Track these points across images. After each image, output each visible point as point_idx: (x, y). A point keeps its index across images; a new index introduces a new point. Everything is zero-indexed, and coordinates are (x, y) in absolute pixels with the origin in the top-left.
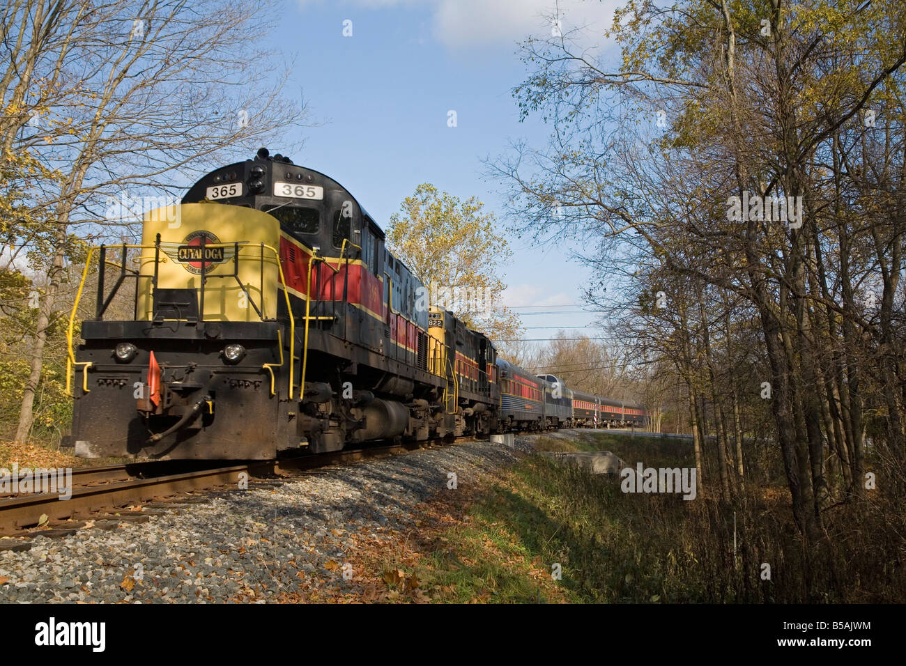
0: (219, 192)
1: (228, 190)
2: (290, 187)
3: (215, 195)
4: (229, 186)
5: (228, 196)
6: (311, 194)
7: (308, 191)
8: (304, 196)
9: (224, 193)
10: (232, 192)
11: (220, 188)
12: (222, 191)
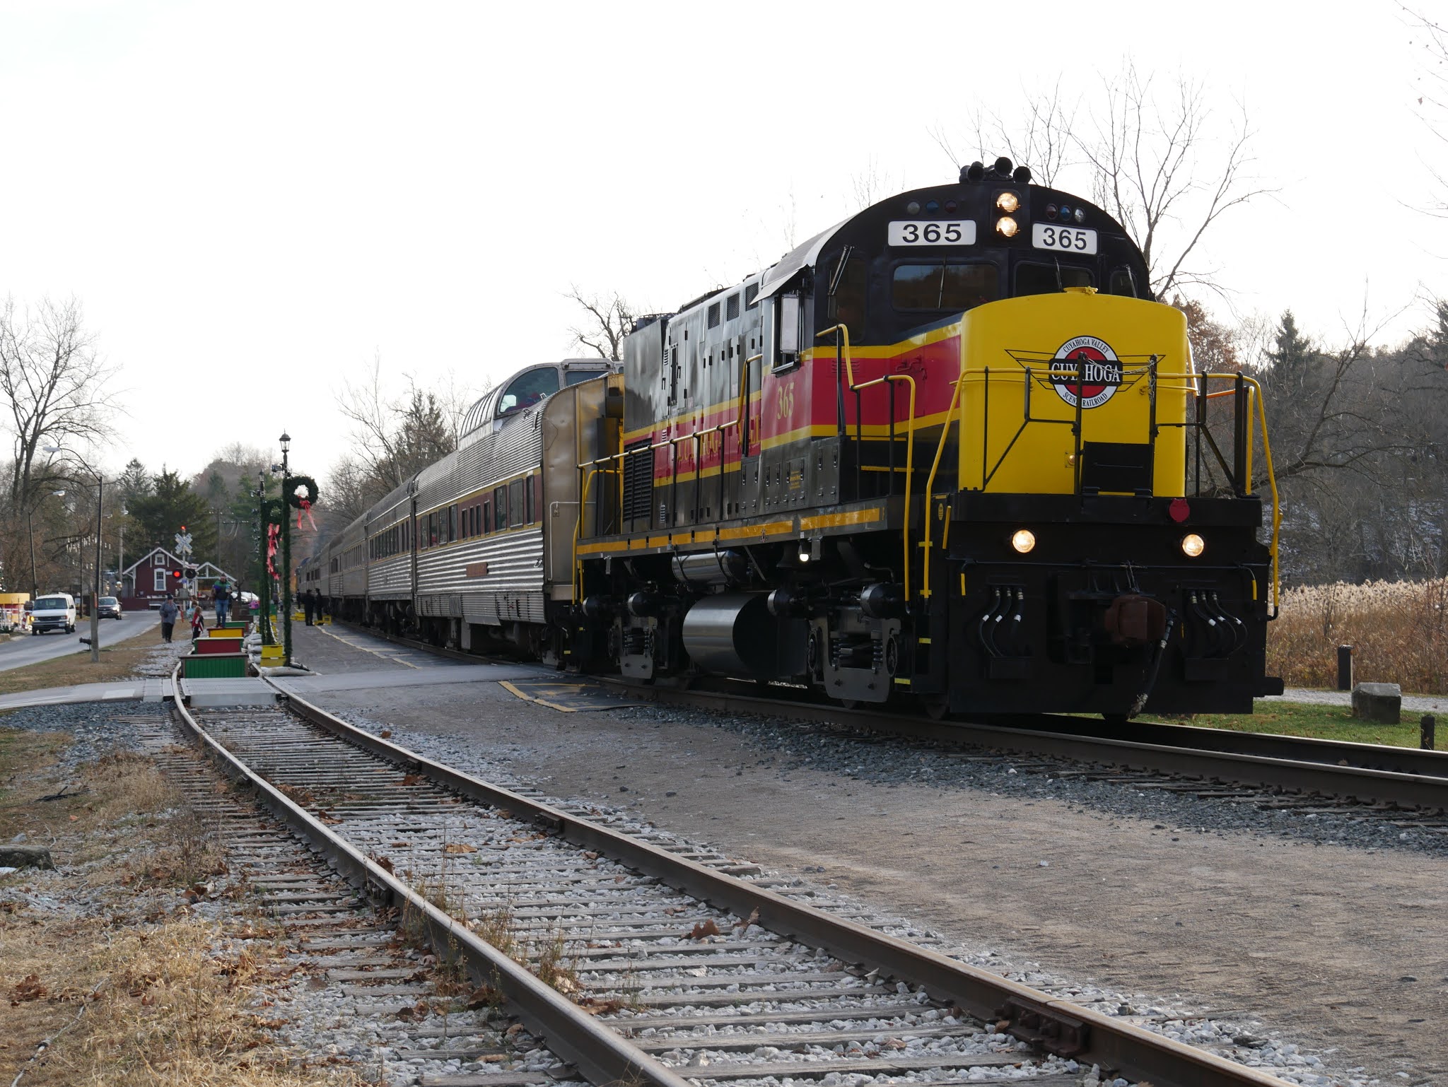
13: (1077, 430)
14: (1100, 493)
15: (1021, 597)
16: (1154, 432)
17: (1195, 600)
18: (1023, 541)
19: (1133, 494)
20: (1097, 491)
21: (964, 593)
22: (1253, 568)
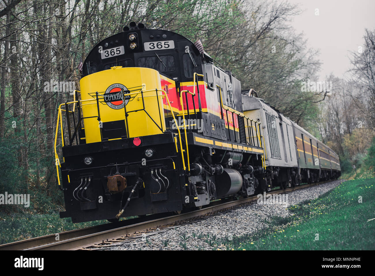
0: (109, 53)
1: (115, 51)
2: (154, 44)
3: (107, 55)
4: (115, 49)
5: (116, 55)
6: (167, 46)
7: (165, 45)
8: (163, 48)
9: (113, 53)
10: (118, 52)
11: (109, 50)
12: (111, 53)
13: (99, 119)
14: (109, 140)
15: (90, 180)
16: (127, 115)
17: (152, 172)
18: (88, 161)
19: (121, 138)
20: (108, 139)
21: (69, 182)
22: (172, 158)
